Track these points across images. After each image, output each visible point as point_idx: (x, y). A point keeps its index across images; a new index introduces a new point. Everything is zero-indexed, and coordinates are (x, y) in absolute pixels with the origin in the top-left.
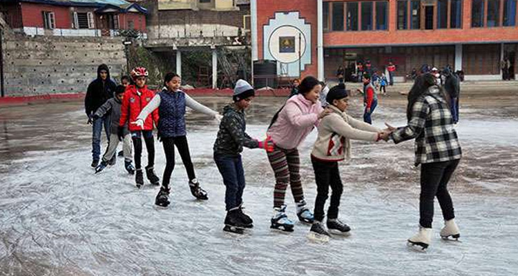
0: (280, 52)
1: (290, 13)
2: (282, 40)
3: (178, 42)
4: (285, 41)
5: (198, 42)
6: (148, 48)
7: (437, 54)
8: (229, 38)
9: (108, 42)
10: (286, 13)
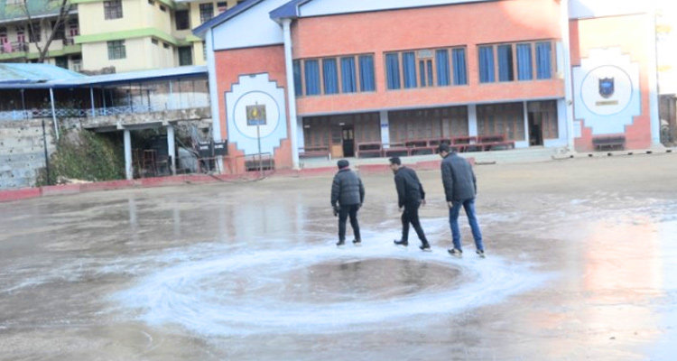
0: (249, 124)
1: (258, 76)
2: (249, 109)
3: (123, 119)
4: (252, 111)
5: (147, 117)
6: (89, 130)
7: (446, 117)
8: (184, 112)
9: (32, 126)
10: (252, 75)
